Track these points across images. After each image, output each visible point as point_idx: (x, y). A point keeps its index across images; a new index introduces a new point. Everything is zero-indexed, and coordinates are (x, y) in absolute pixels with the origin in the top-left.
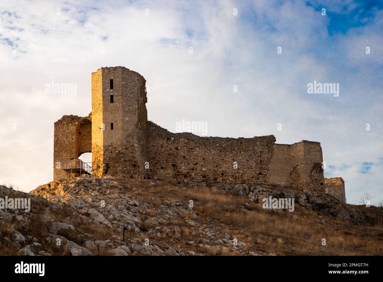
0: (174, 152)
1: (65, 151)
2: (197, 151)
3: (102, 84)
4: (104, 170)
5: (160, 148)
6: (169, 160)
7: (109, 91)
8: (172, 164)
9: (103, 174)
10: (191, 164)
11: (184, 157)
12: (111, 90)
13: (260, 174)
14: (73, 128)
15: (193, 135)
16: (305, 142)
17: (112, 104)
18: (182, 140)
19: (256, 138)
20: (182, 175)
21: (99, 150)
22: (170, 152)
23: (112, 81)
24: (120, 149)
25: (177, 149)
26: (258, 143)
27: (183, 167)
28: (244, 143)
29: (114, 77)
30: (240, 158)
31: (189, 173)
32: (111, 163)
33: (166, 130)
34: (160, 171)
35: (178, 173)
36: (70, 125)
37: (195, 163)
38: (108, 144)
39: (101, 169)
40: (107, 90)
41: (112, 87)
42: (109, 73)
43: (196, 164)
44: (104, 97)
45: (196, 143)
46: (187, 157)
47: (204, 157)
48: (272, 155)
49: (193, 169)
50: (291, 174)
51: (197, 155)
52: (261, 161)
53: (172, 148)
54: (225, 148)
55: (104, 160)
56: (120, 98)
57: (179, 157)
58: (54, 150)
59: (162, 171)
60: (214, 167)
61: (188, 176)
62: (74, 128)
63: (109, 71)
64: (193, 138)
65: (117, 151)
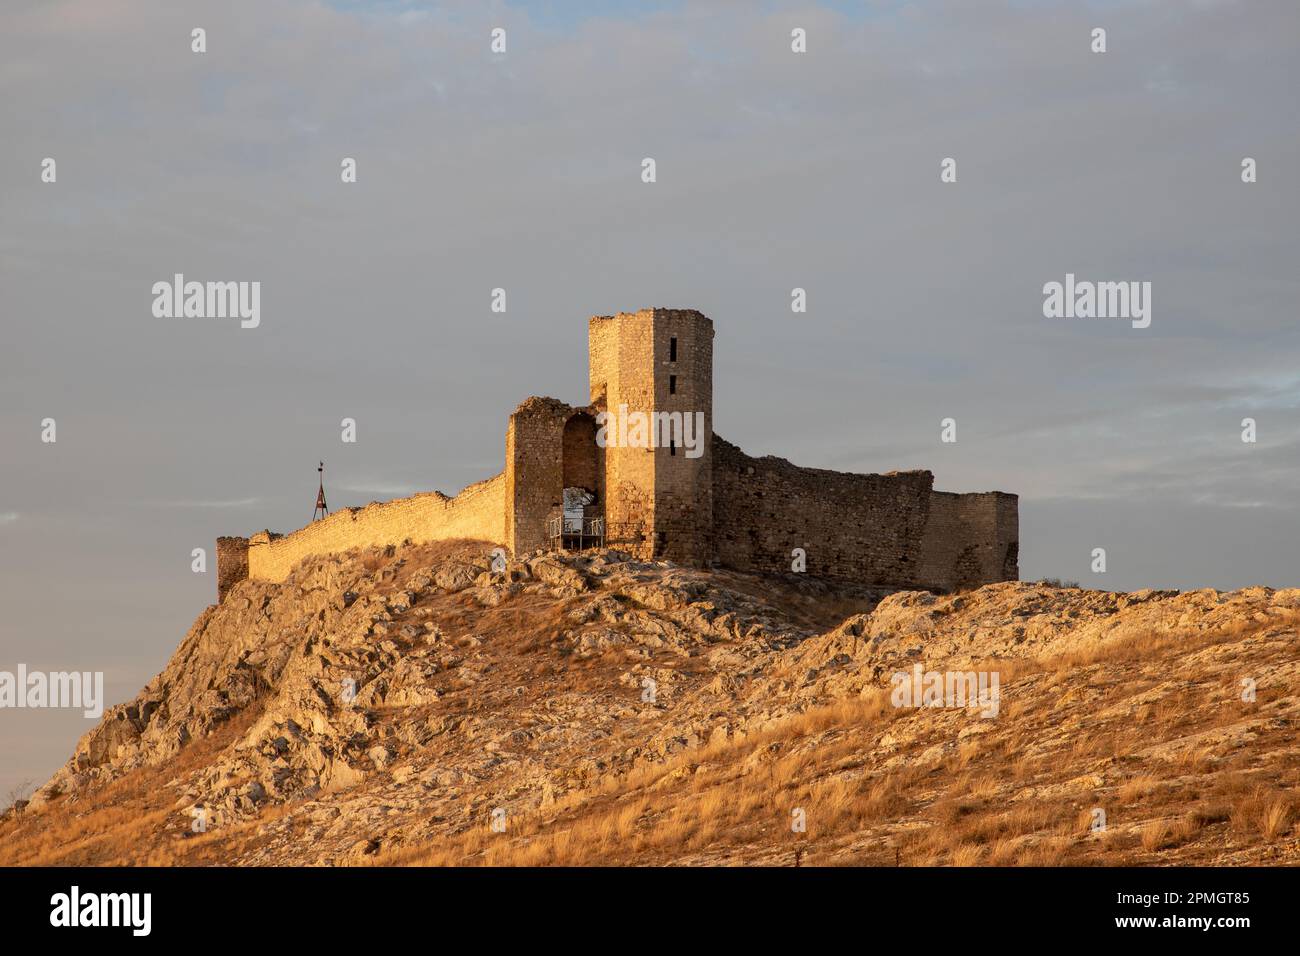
0: (754, 503)
1: (541, 486)
2: (797, 503)
3: (655, 348)
4: (656, 546)
5: (725, 491)
6: (744, 520)
7: (668, 366)
8: (749, 529)
9: (654, 555)
10: (784, 532)
11: (773, 515)
12: (673, 365)
13: (905, 559)
14: (556, 431)
15: (790, 465)
16: (998, 494)
17: (673, 395)
18: (770, 474)
19: (901, 475)
20: (768, 556)
21: (641, 498)
22: (746, 502)
23: (674, 341)
24: (689, 502)
25: (759, 495)
26: (903, 488)
27: (770, 539)
28: (878, 487)
29: (680, 332)
30: (871, 521)
31: (779, 552)
32: (671, 533)
33: (737, 449)
34: (725, 545)
35: (760, 552)
36: (551, 423)
37: (790, 530)
38: (665, 489)
39: (650, 545)
40: (664, 363)
41: (673, 358)
42: (669, 323)
43: (793, 532)
44: (657, 379)
45: (795, 484)
46: (777, 516)
47: (808, 517)
48: (927, 517)
49: (787, 544)
50: (958, 562)
51: (795, 512)
52: (907, 529)
53: (751, 492)
54: (844, 499)
55: (657, 524)
56: (691, 384)
57: (763, 514)
58: (516, 480)
59: (729, 543)
60: (824, 541)
61: (777, 559)
62: (560, 431)
63: (670, 318)
64: (789, 471)
65: (682, 507)
